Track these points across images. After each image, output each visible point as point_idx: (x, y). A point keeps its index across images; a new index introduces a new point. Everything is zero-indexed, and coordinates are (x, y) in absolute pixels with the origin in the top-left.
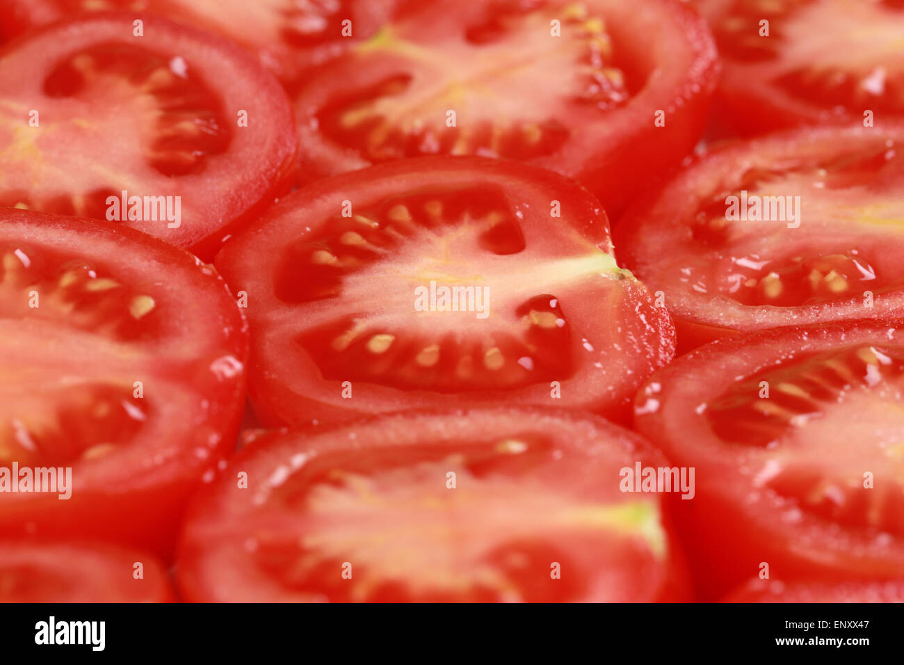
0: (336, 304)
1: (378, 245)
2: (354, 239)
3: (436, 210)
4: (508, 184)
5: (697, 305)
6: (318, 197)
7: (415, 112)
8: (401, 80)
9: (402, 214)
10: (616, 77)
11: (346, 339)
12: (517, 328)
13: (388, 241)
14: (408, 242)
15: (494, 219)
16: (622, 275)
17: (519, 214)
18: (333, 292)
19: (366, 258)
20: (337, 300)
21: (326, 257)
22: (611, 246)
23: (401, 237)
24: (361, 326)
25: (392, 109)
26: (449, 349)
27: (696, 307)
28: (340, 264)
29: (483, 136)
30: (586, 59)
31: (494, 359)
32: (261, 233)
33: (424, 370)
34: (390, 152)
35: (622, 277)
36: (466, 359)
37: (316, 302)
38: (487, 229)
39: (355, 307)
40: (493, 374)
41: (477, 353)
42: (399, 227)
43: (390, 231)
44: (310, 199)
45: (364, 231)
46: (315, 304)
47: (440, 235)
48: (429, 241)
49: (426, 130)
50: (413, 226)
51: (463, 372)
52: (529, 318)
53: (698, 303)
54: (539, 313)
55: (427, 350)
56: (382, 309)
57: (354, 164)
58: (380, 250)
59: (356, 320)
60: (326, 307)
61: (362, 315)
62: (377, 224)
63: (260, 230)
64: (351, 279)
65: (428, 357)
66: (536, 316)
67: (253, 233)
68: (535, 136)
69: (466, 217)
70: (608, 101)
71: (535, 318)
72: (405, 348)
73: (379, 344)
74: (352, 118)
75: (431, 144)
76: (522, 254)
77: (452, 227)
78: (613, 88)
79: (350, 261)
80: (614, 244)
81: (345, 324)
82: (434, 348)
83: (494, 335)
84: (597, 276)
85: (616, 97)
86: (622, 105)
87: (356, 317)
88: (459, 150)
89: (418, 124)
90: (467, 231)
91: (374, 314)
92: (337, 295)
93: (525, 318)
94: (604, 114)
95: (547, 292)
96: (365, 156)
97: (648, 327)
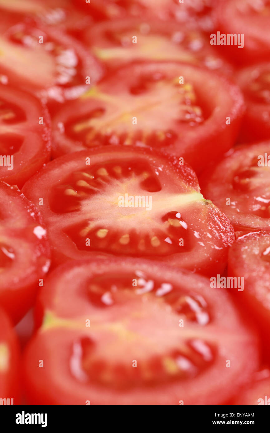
0: (79, 214)
1: (95, 187)
2: (83, 183)
3: (118, 170)
4: (151, 159)
5: (240, 219)
6: (63, 163)
7: (108, 125)
8: (100, 111)
9: (103, 172)
10: (198, 111)
11: (86, 230)
12: (164, 227)
13: (99, 185)
14: (109, 185)
15: (145, 175)
16: (207, 202)
17: (157, 173)
18: (77, 208)
19: (90, 192)
20: (79, 212)
21: (71, 192)
22: (199, 189)
23: (104, 183)
24: (92, 225)
25: (97, 124)
26: (134, 237)
27: (240, 220)
28: (79, 195)
29: (139, 137)
30: (184, 103)
31: (155, 242)
32: (40, 180)
33: (123, 246)
34: (97, 143)
35: (207, 203)
36: (142, 241)
37: (70, 213)
38: (143, 180)
39: (88, 216)
40: (155, 248)
41: (147, 238)
42: (103, 178)
43: (99, 180)
44: (60, 164)
45: (87, 180)
46: (69, 214)
47: (122, 182)
48: (117, 185)
49: (113, 133)
50: (109, 178)
51: (141, 247)
52: (168, 222)
53: (241, 218)
54: (172, 220)
55: (124, 236)
56: (101, 217)
57: (79, 148)
58: (96, 189)
59: (90, 222)
60: (75, 216)
61: (92, 219)
62: (93, 177)
63: (39, 179)
64: (84, 203)
65: (124, 240)
66: (172, 221)
67: (36, 180)
68: (162, 137)
69: (133, 174)
70: (195, 121)
71: (171, 222)
72: (114, 236)
73: (102, 234)
74: (79, 128)
75: (115, 140)
76: (160, 192)
77: (127, 179)
78: (196, 116)
79: (82, 194)
80: (200, 188)
81: (85, 224)
82: (127, 236)
83: (154, 230)
84: (195, 203)
85: (198, 120)
86: (201, 124)
87: (89, 221)
88: (128, 142)
89: (109, 131)
90: (134, 181)
91: (97, 219)
92: (78, 210)
93: (166, 222)
94: (193, 128)
95: (174, 210)
96: (85, 145)
97: (222, 227)
